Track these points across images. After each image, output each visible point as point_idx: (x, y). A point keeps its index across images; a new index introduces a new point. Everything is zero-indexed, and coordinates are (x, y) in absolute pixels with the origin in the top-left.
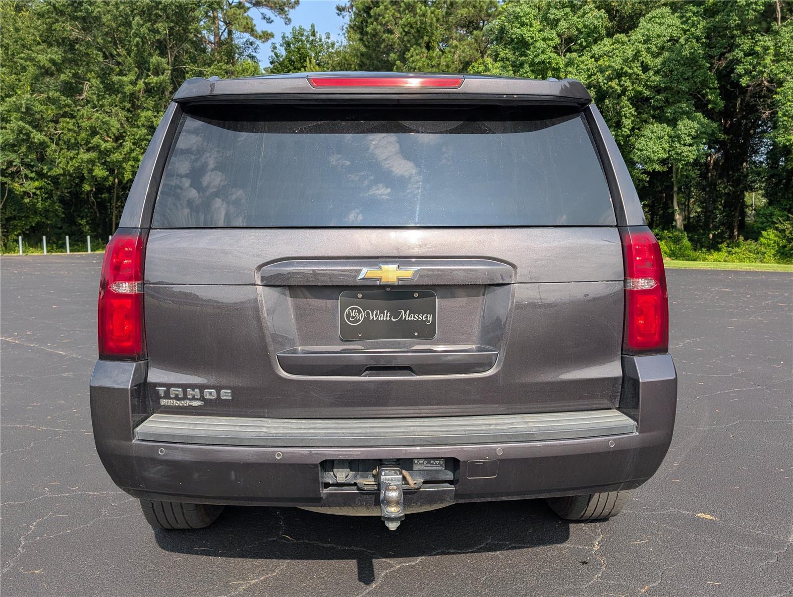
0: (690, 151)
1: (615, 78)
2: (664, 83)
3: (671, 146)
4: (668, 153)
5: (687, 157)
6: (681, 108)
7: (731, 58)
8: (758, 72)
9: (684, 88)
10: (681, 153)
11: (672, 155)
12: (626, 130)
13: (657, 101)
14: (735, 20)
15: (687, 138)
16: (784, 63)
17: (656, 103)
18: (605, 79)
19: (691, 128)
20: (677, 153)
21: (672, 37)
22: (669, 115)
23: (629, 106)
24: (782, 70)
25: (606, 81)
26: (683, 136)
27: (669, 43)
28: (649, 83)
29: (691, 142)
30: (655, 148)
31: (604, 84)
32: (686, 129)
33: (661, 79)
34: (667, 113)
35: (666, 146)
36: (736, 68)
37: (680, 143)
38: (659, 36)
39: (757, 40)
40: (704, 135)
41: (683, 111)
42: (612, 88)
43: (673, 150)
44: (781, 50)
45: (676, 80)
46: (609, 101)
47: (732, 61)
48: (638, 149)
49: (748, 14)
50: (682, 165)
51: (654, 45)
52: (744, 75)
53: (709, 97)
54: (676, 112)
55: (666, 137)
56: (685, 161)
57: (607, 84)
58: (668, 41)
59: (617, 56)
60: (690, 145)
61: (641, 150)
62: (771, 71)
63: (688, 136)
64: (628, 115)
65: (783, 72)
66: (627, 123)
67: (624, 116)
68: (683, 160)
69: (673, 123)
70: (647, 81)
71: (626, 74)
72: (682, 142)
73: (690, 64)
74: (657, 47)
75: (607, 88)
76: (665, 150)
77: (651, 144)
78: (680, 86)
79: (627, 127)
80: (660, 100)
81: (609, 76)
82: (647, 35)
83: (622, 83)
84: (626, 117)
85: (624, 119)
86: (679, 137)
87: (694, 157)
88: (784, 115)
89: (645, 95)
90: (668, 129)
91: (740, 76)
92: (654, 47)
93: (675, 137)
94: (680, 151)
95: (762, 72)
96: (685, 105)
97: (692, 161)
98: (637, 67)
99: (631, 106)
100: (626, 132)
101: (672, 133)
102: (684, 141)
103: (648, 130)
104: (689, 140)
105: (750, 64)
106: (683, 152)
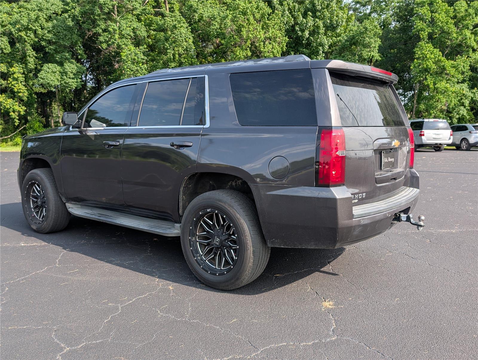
0: (73, 82)
1: (23, 31)
2: (54, 39)
3: (61, 78)
4: (60, 82)
5: (72, 85)
6: (65, 56)
7: (95, 31)
8: (112, 42)
9: (67, 44)
10: (68, 83)
11: (62, 84)
12: (31, 65)
13: (50, 49)
14: (98, 11)
15: (71, 74)
16: (124, 40)
17: (50, 51)
18: (16, 30)
19: (72, 68)
20: (65, 83)
21: (55, 11)
22: (58, 59)
23: (31, 50)
24: (123, 43)
25: (17, 32)
26: (69, 72)
27: (54, 15)
28: (44, 38)
29: (73, 76)
30: (52, 78)
31: (16, 33)
32: (70, 69)
33: (53, 37)
34: (56, 57)
35: (59, 78)
36: (99, 38)
37: (67, 77)
38: (47, 9)
39: (109, 24)
40: (80, 74)
41: (66, 58)
42: (21, 36)
43: (63, 80)
44: (122, 33)
45: (62, 38)
46: (19, 45)
47: (95, 34)
48: (41, 78)
49: (104, 9)
50: (69, 90)
51: (45, 14)
52: (104, 42)
53: (79, 51)
54: (62, 57)
55: (58, 72)
56: (70, 88)
57: (17, 33)
58: (54, 13)
59: (24, 16)
60: (73, 79)
61: (43, 79)
62: (118, 43)
63: (71, 73)
64: (31, 56)
65: (124, 44)
66: (31, 61)
67: (29, 56)
68: (69, 87)
69: (61, 64)
70: (43, 36)
71: (30, 29)
72: (68, 76)
73: (69, 30)
74: (46, 15)
75: (18, 36)
76: (58, 80)
77: (49, 75)
78: (65, 43)
79: (31, 63)
80: (53, 49)
81: (19, 28)
82: (39, 7)
83: (28, 34)
84: (30, 57)
85: (28, 58)
86: (66, 73)
87: (76, 86)
88: (127, 68)
89: (43, 45)
90: (59, 68)
91: (101, 42)
92: (45, 15)
93: (64, 73)
94: (68, 81)
95: (113, 43)
96: (67, 54)
97: (74, 88)
98: (38, 26)
99: (32, 50)
100: (30, 66)
101: (62, 71)
102: (69, 75)
103: (45, 67)
104: (72, 76)
105: (107, 37)
106: (69, 82)
